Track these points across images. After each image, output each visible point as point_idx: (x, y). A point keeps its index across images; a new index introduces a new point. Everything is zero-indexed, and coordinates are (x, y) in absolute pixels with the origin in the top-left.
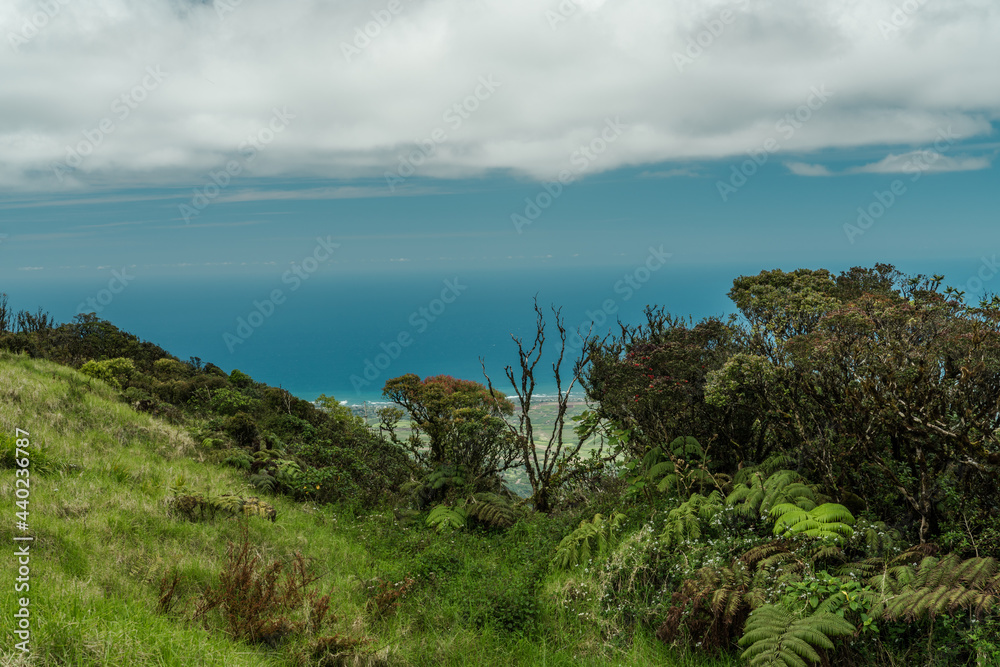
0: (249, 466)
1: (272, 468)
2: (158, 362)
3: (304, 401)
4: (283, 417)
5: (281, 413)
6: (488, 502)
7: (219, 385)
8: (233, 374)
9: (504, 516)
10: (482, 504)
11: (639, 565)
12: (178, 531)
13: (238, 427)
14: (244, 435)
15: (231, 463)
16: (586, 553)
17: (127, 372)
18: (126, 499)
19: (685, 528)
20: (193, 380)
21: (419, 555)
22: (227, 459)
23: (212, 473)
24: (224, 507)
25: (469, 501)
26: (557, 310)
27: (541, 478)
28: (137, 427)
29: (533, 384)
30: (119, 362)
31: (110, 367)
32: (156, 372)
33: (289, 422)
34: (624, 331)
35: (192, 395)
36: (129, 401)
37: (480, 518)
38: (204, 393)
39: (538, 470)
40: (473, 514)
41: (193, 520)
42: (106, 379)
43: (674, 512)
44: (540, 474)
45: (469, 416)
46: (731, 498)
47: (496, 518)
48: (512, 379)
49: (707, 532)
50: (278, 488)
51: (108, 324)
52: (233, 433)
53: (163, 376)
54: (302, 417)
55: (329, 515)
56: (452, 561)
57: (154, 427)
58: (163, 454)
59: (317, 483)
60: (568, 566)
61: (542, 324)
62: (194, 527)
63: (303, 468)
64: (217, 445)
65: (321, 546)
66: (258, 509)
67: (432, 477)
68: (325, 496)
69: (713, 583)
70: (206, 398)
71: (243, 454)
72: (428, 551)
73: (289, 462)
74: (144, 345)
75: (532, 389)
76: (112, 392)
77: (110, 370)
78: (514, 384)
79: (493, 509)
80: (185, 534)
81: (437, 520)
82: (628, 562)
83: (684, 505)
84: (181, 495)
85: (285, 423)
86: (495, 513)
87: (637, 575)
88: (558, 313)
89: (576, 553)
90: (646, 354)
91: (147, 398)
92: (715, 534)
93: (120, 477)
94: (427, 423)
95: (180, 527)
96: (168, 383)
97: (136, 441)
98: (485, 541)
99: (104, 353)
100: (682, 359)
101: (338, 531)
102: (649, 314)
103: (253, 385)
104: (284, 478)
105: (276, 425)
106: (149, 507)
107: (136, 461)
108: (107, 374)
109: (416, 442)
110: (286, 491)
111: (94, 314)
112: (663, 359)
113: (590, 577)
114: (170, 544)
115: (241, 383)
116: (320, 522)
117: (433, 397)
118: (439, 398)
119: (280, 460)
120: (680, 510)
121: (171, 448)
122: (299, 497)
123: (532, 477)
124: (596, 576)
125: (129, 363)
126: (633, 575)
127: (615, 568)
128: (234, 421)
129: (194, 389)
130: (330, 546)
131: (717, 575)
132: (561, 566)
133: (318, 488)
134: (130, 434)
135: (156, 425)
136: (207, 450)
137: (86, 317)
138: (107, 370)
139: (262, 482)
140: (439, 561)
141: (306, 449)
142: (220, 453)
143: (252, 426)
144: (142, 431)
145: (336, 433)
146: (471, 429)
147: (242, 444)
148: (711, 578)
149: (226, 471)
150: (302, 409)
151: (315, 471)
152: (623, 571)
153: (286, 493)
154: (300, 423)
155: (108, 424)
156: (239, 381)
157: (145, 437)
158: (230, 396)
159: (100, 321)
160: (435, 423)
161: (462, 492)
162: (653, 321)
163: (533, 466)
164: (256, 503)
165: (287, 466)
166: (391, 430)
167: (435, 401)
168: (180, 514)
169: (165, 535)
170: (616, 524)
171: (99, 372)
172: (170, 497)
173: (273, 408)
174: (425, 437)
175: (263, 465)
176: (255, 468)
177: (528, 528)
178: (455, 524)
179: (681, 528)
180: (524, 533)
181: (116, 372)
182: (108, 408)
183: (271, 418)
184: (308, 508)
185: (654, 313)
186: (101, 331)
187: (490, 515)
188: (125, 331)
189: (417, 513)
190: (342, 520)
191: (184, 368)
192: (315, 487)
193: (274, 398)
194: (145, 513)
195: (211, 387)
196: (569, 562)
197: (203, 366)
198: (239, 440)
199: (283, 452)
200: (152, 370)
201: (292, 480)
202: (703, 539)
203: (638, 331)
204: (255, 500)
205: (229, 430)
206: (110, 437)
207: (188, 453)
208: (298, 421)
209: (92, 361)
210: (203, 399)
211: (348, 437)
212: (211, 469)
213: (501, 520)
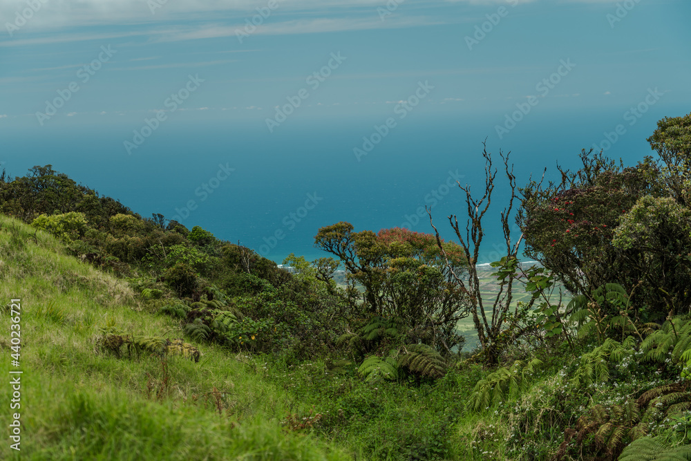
0: (185, 314)
1: (208, 318)
2: (114, 218)
3: (263, 259)
4: (242, 276)
5: (239, 271)
6: (420, 353)
7: (174, 241)
8: (193, 231)
9: (436, 367)
10: (414, 354)
11: (546, 407)
12: (105, 366)
13: (178, 277)
14: (184, 286)
15: (167, 312)
16: (498, 396)
17: (79, 225)
18: (58, 337)
19: (594, 372)
20: (148, 237)
21: (340, 400)
22: (163, 308)
23: (147, 321)
24: (148, 346)
25: (401, 351)
26: (505, 156)
27: (489, 333)
28: (77, 276)
29: (481, 235)
30: (71, 217)
31: (62, 221)
32: (112, 229)
33: (248, 281)
34: (564, 177)
35: (146, 251)
36: (75, 254)
37: (411, 368)
38: (159, 250)
39: (486, 325)
40: (404, 364)
41: (119, 357)
42: (57, 234)
43: (585, 356)
44: (488, 330)
45: (402, 266)
46: (645, 344)
47: (427, 368)
48: (456, 229)
49: (616, 376)
50: (213, 337)
51: (64, 178)
52: (172, 285)
53: (119, 232)
54: (261, 276)
55: (261, 365)
56: (373, 405)
57: (94, 276)
58: (102, 303)
59: (253, 334)
60: (479, 409)
61: (493, 171)
62: (119, 364)
63: (239, 318)
64: (156, 296)
65: (247, 390)
66: (182, 350)
67: (366, 329)
68: (260, 345)
69: (602, 418)
70: (161, 255)
71: (180, 304)
72: (349, 395)
73: (226, 312)
74: (104, 201)
75: (480, 240)
76: (59, 245)
77: (61, 225)
78: (458, 234)
79: (425, 360)
80: (111, 368)
81: (368, 370)
82: (535, 404)
83: (596, 349)
84: (108, 335)
85: (243, 282)
86: (426, 364)
87: (544, 417)
88: (507, 159)
89: (487, 396)
90: (570, 199)
91: (94, 251)
92: (623, 378)
93: (55, 318)
94: (360, 273)
95: (106, 362)
96: (122, 240)
97: (76, 288)
98: (414, 391)
99: (57, 208)
100: (603, 203)
101: (267, 379)
102: (584, 159)
103: (215, 243)
104: (220, 328)
105: (233, 284)
106: (78, 343)
107: (74, 306)
108: (58, 229)
109: (353, 293)
110: (222, 341)
111: (50, 166)
112: (584, 203)
113: (500, 418)
114: (96, 377)
115: (202, 240)
116: (252, 369)
117: (364, 245)
118: (371, 245)
119: (216, 310)
120: (592, 354)
121: (109, 297)
122: (234, 348)
123: (481, 334)
124: (506, 417)
125: (80, 217)
126: (539, 416)
127: (523, 411)
128: (174, 272)
129: (148, 246)
130: (257, 391)
131: (607, 412)
132: (473, 409)
133: (253, 338)
134: (70, 283)
135: (94, 274)
136: (145, 300)
137: (42, 171)
138: (58, 225)
139: (196, 331)
140: (359, 406)
141: (248, 302)
142: (157, 302)
143: (192, 277)
144: (82, 279)
145: (298, 294)
146: (404, 279)
147: (182, 295)
148: (601, 414)
149: (162, 320)
150: (264, 268)
151: (251, 321)
152: (531, 413)
153: (221, 344)
154: (260, 283)
155: (48, 272)
156: (200, 239)
157: (83, 285)
158: (186, 253)
159: (56, 174)
160: (369, 272)
161: (393, 341)
162: (589, 166)
163: (482, 321)
164: (181, 344)
165: (224, 317)
166: (326, 281)
167: (366, 249)
168: (106, 351)
169: (91, 369)
170: (531, 369)
171: (50, 226)
172: (99, 336)
173: (231, 266)
174: (360, 288)
175: (199, 315)
176: (191, 317)
177: (459, 379)
178: (385, 373)
179: (590, 372)
180: (454, 384)
181: (68, 227)
182: (49, 257)
183: (229, 277)
184: (243, 357)
185: (590, 157)
186: (57, 185)
187: (421, 365)
188: (84, 185)
189: (349, 363)
190: (274, 369)
191: (141, 223)
192: (250, 338)
193: (232, 256)
194: (74, 349)
195: (166, 243)
196: (480, 404)
197: (166, 223)
198: (179, 292)
199: (223, 303)
200: (107, 227)
201: (227, 330)
202: (611, 382)
203: (578, 176)
204: (180, 341)
205: (169, 281)
206: (50, 285)
207: (127, 302)
208: (257, 280)
209: (44, 216)
210: (158, 257)
211: (312, 299)
212: (147, 318)
213: (433, 371)
